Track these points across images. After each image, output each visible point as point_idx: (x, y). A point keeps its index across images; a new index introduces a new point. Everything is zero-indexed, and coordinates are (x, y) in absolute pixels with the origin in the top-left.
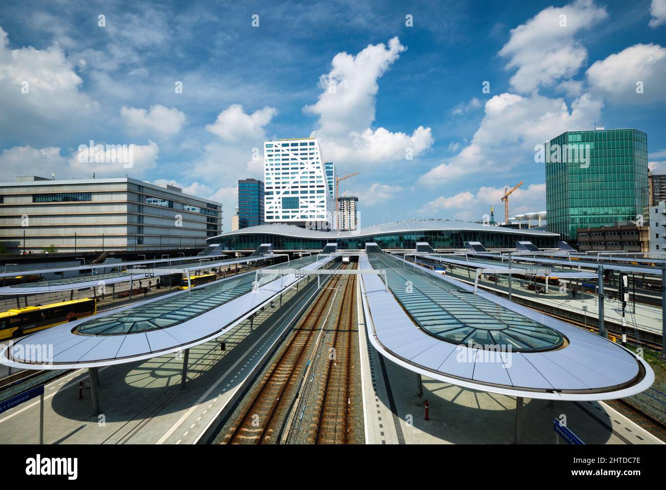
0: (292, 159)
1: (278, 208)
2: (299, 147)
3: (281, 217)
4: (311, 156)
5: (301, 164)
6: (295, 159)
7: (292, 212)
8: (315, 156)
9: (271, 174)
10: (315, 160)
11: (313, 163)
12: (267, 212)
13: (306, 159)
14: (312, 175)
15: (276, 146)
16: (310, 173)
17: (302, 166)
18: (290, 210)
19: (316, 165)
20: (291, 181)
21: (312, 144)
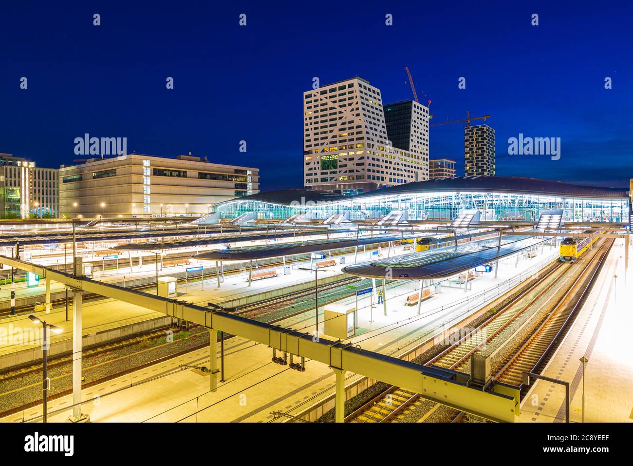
0: (331, 109)
1: (317, 168)
2: (338, 92)
3: (319, 180)
4: (351, 101)
5: (340, 112)
6: (334, 108)
7: (331, 173)
8: (354, 101)
9: (310, 129)
10: (354, 106)
11: (352, 110)
12: (307, 175)
13: (345, 106)
14: (351, 125)
15: (315, 96)
16: (350, 122)
17: (341, 115)
18: (328, 171)
19: (355, 112)
20: (329, 135)
21: (351, 86)
